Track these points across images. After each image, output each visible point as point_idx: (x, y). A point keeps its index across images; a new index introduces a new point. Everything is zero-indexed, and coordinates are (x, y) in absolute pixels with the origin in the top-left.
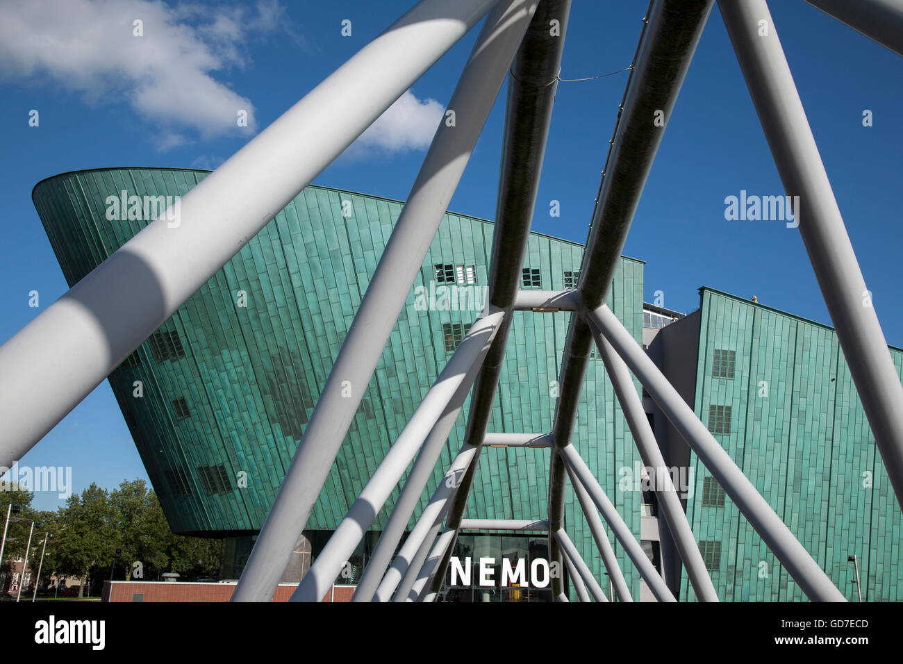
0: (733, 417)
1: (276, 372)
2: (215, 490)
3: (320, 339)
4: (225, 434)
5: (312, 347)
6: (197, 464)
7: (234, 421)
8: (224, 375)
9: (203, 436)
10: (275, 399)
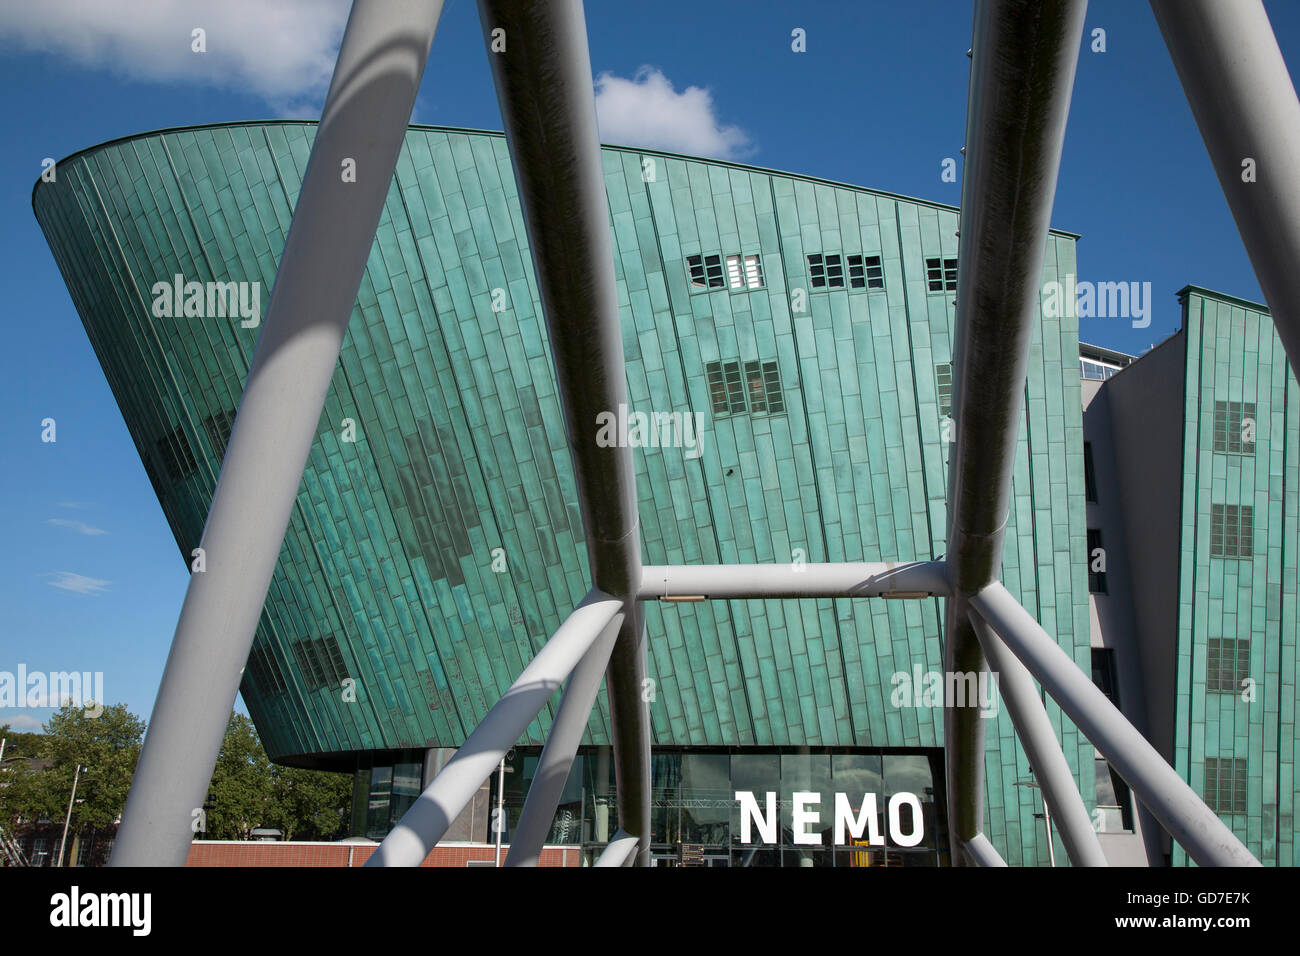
1: (414, 466)
2: (323, 680)
3: (486, 402)
4: (333, 581)
5: (475, 418)
6: (292, 637)
7: (348, 558)
9: (298, 587)
10: (414, 514)
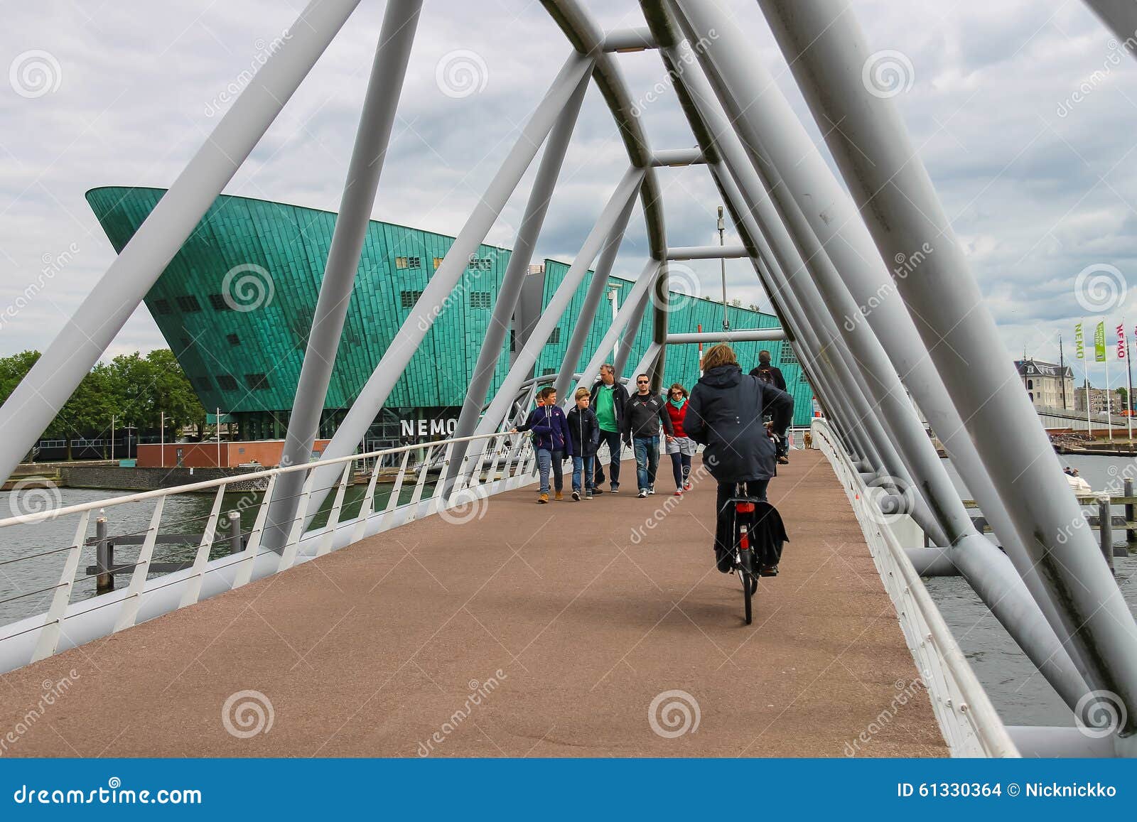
0: (561, 334)
1: (300, 320)
6: (245, 373)
8: (265, 321)
